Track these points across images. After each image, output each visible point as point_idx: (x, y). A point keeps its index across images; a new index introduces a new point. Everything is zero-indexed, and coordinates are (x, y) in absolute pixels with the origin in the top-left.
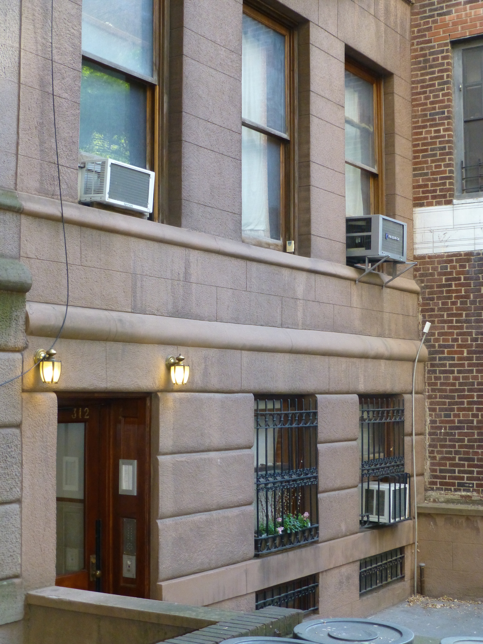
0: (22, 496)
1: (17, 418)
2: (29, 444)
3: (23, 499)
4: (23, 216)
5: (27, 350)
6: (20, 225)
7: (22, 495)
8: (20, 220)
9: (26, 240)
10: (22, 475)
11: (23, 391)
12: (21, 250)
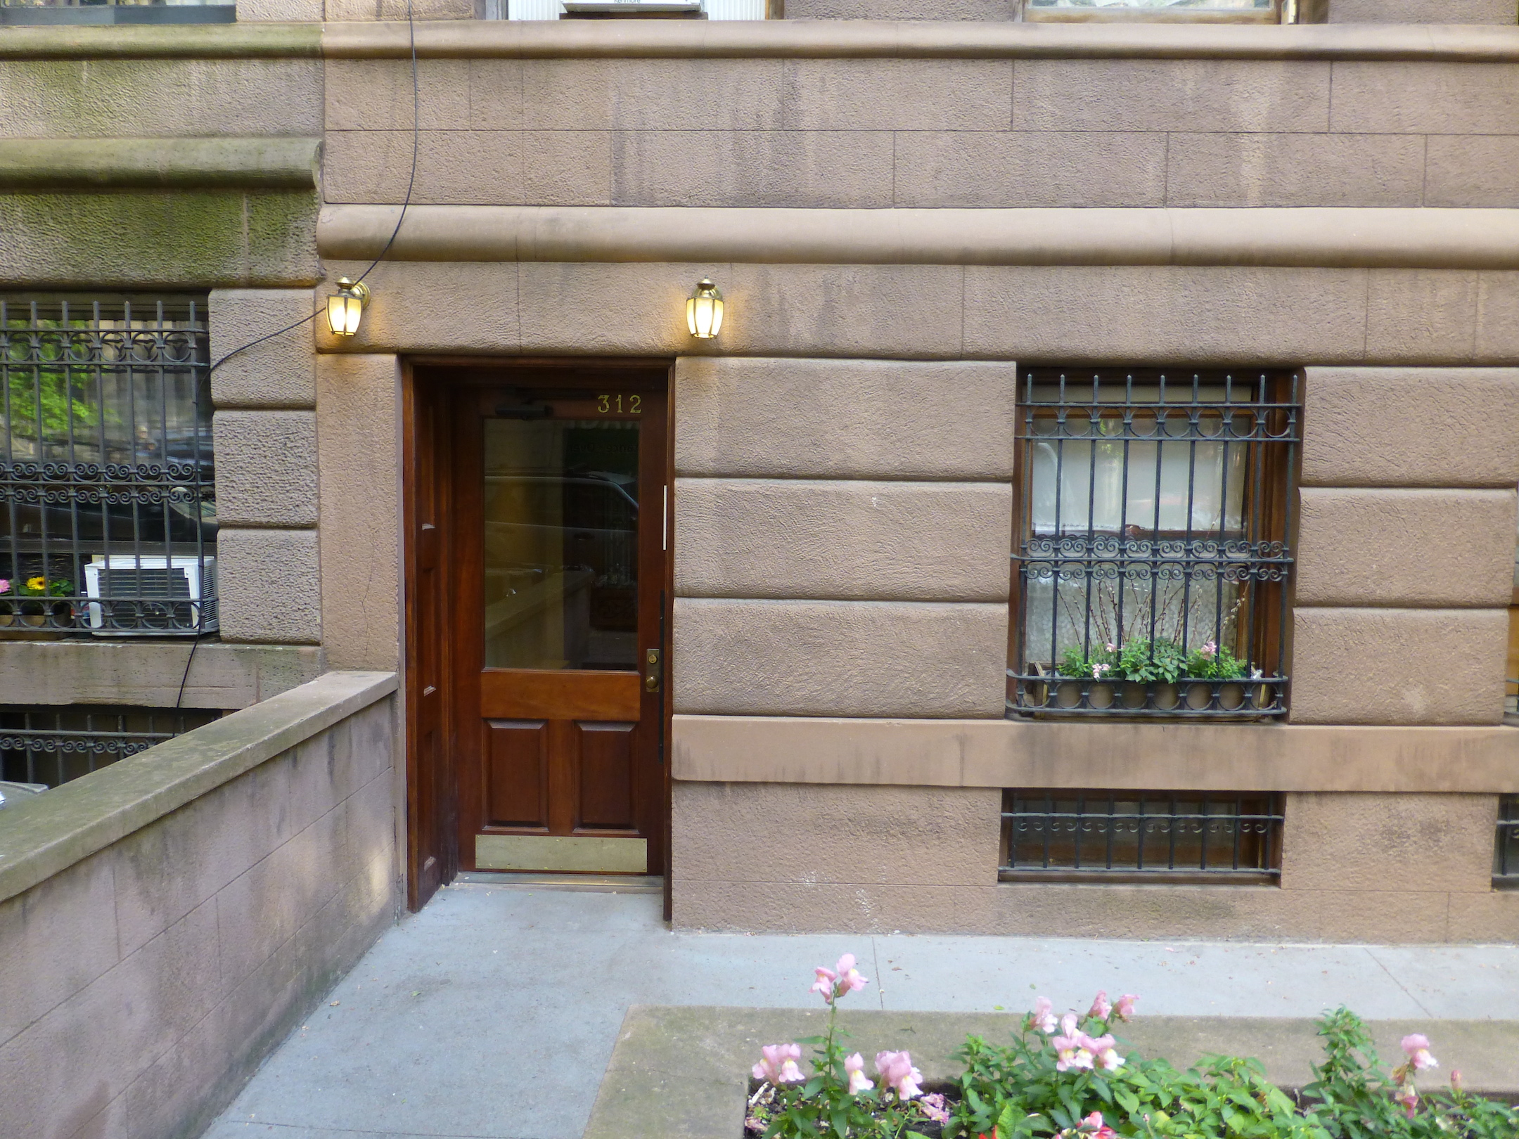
0: (319, 519)
1: (305, 395)
2: (333, 436)
3: (322, 525)
4: (327, 62)
5: (325, 283)
6: (324, 78)
7: (319, 517)
8: (324, 69)
9: (338, 101)
10: (318, 486)
11: (320, 351)
12: (327, 119)
